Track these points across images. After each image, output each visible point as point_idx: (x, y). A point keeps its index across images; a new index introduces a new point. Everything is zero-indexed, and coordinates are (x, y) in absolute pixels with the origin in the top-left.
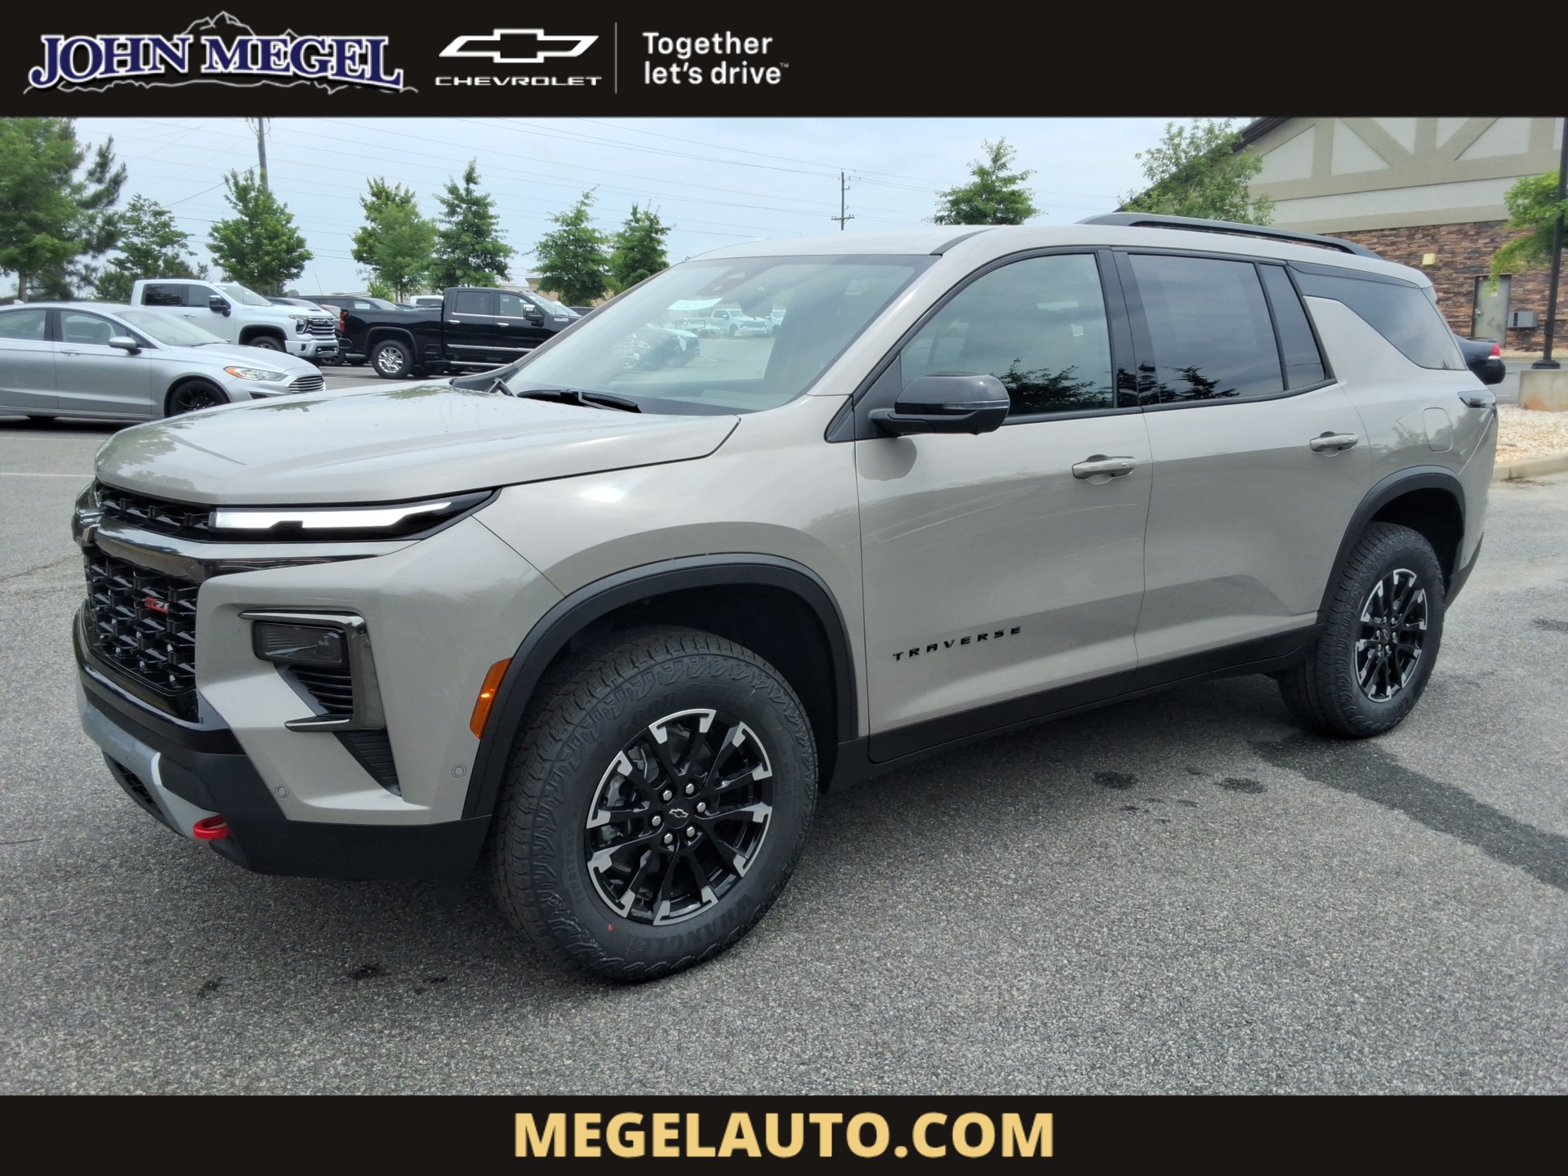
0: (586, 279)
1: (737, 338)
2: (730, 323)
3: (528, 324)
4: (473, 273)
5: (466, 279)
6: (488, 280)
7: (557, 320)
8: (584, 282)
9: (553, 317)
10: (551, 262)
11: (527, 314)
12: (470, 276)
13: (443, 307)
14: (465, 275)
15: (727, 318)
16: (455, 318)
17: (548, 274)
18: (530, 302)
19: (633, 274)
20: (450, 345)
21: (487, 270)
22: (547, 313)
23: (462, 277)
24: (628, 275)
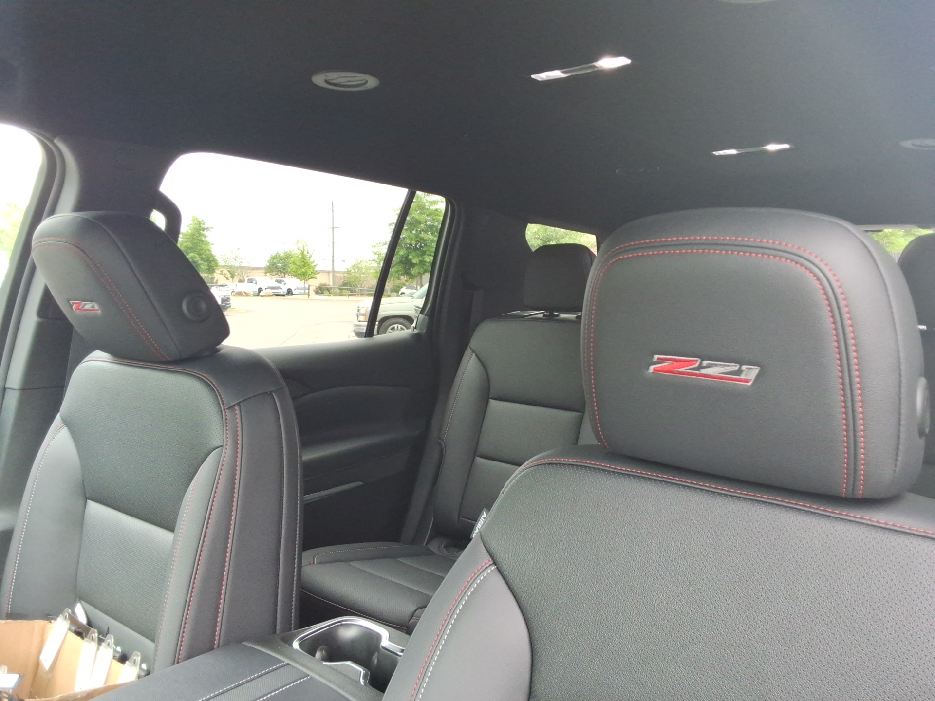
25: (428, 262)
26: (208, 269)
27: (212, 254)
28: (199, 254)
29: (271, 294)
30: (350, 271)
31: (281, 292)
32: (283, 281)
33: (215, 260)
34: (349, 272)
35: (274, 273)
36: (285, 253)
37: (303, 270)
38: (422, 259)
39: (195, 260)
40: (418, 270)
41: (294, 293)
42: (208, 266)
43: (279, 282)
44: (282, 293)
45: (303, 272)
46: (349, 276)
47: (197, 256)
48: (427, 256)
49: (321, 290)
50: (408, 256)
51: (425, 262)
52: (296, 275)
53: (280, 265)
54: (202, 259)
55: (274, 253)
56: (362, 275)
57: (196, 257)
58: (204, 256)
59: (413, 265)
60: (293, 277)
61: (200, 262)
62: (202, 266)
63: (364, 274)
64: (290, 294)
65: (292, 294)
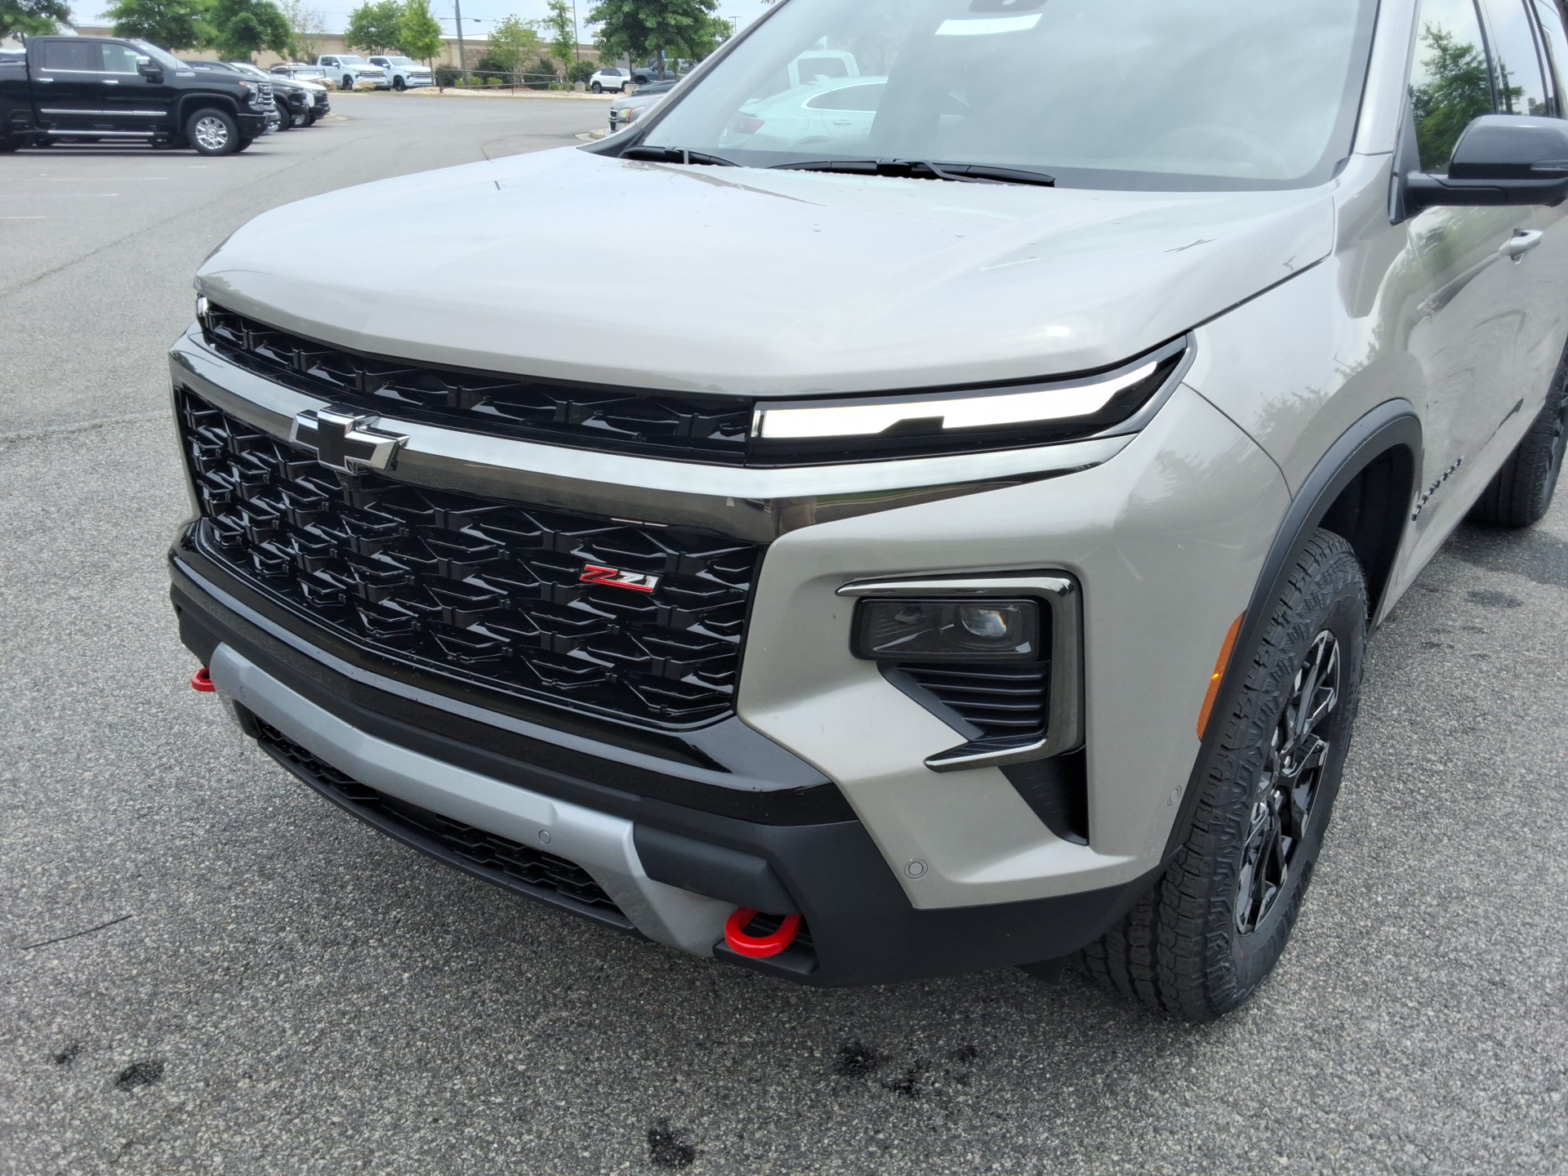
0: (173, 26)
1: (357, 91)
2: (343, 72)
3: (143, 82)
4: (27, 20)
5: (18, 27)
6: (47, 26)
7: (178, 74)
8: (170, 31)
9: (175, 72)
10: (124, 4)
11: (141, 68)
12: (23, 24)
13: (27, 61)
14: (16, 22)
15: (338, 66)
16: (46, 75)
17: (124, 20)
18: (142, 53)
19: (234, 19)
20: (44, 110)
21: (43, 15)
22: (165, 67)
23: (13, 24)
24: (228, 19)
25: (673, 26)
26: (273, 41)
27: (276, 13)
28: (256, 14)
29: (371, 87)
30: (498, 40)
31: (384, 81)
32: (386, 62)
33: (283, 25)
34: (495, 42)
35: (364, 45)
36: (381, 6)
37: (427, 40)
38: (660, 19)
39: (251, 24)
40: (655, 40)
41: (407, 84)
42: (273, 35)
43: (378, 62)
44: (386, 84)
45: (427, 44)
46: (497, 50)
47: (253, 17)
48: (670, 15)
49: (446, 78)
50: (638, 14)
51: (668, 25)
52: (406, 50)
53: (373, 29)
54: (261, 23)
55: (360, 7)
56: (521, 49)
57: (251, 19)
58: (264, 18)
59: (646, 32)
60: (398, 52)
61: (260, 28)
62: (264, 37)
63: (524, 46)
64: (399, 88)
65: (405, 88)
